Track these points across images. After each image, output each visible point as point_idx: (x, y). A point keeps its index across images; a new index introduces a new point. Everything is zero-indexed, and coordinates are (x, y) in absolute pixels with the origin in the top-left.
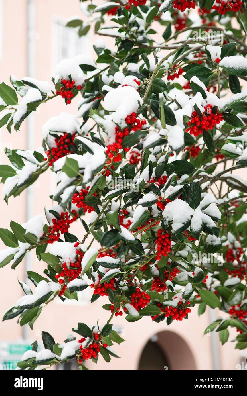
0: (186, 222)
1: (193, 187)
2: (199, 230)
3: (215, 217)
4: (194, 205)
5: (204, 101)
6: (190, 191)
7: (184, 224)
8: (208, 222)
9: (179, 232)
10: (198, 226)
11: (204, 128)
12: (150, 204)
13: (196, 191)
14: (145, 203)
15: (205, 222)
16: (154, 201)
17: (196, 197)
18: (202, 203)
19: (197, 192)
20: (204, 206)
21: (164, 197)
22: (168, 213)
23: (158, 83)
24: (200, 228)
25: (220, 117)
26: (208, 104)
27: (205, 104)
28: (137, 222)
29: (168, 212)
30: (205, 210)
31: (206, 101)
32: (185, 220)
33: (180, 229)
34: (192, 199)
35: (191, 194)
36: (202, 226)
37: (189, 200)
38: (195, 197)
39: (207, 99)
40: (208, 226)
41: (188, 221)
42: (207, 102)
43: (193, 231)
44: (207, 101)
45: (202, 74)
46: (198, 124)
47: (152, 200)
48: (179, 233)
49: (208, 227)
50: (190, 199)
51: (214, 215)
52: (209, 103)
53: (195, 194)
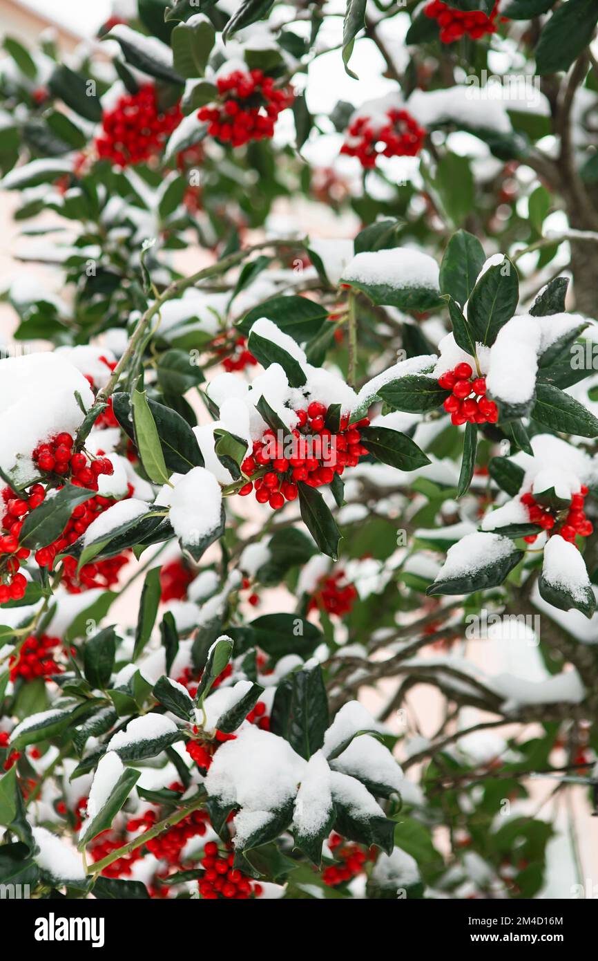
0: (281, 806)
1: (304, 684)
2: (318, 828)
3: (380, 785)
4: (306, 745)
5: (297, 393)
6: (293, 701)
7: (274, 812)
8: (356, 802)
9: (257, 841)
10: (316, 813)
11: (301, 477)
12: (151, 750)
13: (312, 697)
14: (134, 744)
15: (345, 801)
16: (166, 740)
17: (312, 718)
18: (332, 736)
19: (316, 701)
20: (336, 746)
21: (204, 722)
22: (223, 778)
23: (175, 364)
24: (324, 821)
25: (356, 441)
26: (313, 401)
27: (302, 404)
28: (103, 810)
29: (224, 776)
30: (340, 757)
31: (306, 395)
32: (277, 801)
33: (259, 832)
34: (301, 726)
35: (298, 709)
36: (331, 813)
37: (292, 732)
38: (310, 717)
39: (307, 388)
40: (355, 814)
41: (288, 803)
42: (309, 396)
43: (299, 835)
44: (308, 393)
45: (298, 319)
46: (280, 467)
47: (159, 736)
48: (256, 844)
49: (354, 817)
50: (296, 728)
51: (376, 778)
52: (312, 399)
53: (310, 708)
